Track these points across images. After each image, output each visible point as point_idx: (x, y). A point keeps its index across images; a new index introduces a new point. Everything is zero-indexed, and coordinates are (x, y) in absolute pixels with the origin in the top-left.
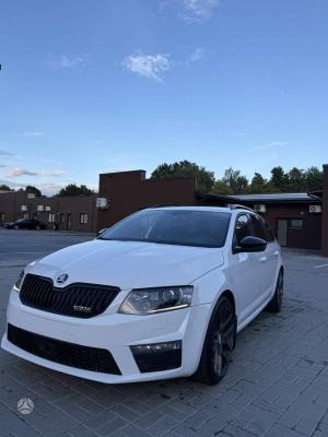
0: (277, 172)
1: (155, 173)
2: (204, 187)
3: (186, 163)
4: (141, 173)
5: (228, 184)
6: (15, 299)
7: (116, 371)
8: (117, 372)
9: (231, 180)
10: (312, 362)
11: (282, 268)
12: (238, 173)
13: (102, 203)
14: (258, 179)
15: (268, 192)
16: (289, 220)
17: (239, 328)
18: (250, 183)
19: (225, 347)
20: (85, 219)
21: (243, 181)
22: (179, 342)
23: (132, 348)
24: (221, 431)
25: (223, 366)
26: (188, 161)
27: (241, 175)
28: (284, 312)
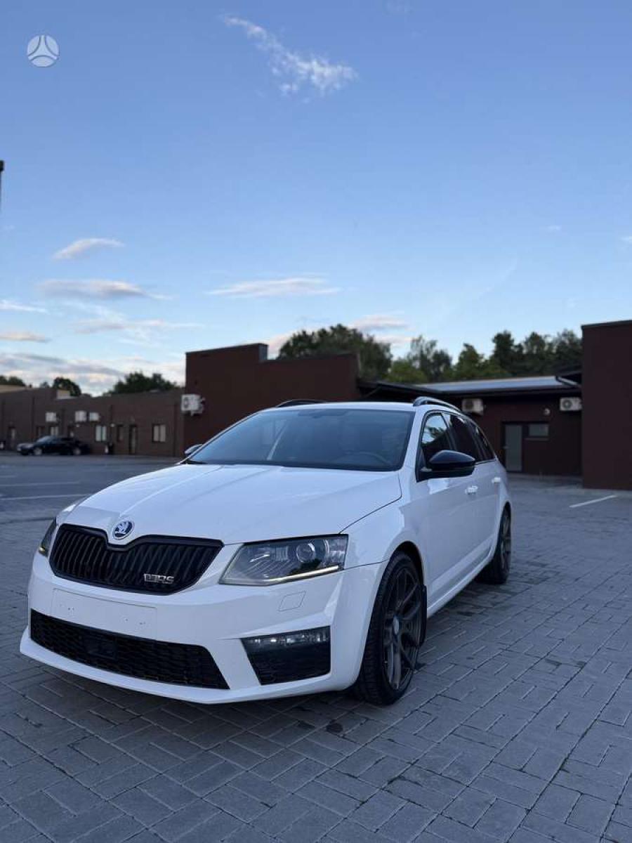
0: (503, 341)
1: (286, 348)
2: (373, 371)
3: (340, 330)
4: (260, 349)
5: (417, 364)
6: (42, 567)
7: (219, 682)
8: (221, 684)
9: (423, 358)
10: (558, 664)
11: (507, 507)
12: (433, 344)
13: (192, 403)
14: (470, 355)
15: (488, 376)
16: (525, 425)
17: (431, 608)
18: (455, 361)
19: (407, 640)
20: (160, 434)
21: (442, 358)
22: (326, 631)
23: (245, 641)
24: (399, 777)
25: (404, 673)
26: (344, 324)
27: (438, 348)
28: (513, 584)
